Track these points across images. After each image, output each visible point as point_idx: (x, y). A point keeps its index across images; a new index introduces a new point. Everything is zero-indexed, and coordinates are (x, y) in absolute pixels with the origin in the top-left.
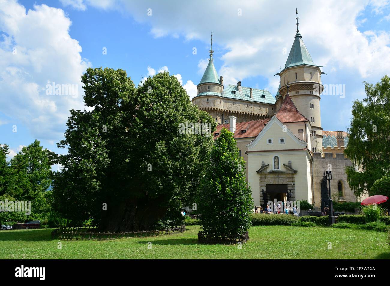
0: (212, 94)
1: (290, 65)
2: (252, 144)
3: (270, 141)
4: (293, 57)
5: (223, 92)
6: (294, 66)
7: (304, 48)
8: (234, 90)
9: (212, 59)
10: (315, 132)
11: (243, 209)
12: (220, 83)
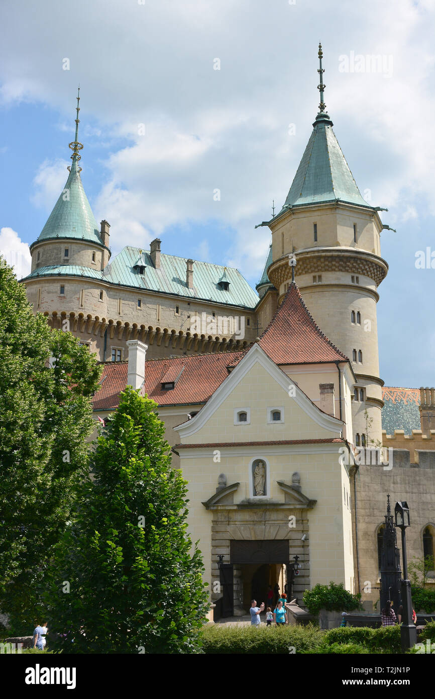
0: (75, 272)
1: (300, 201)
2: (193, 425)
3: (243, 416)
4: (307, 179)
5: (109, 267)
6: (309, 204)
7: (337, 156)
8: (139, 264)
9: (77, 169)
10: (363, 390)
11: (181, 613)
12: (99, 242)
